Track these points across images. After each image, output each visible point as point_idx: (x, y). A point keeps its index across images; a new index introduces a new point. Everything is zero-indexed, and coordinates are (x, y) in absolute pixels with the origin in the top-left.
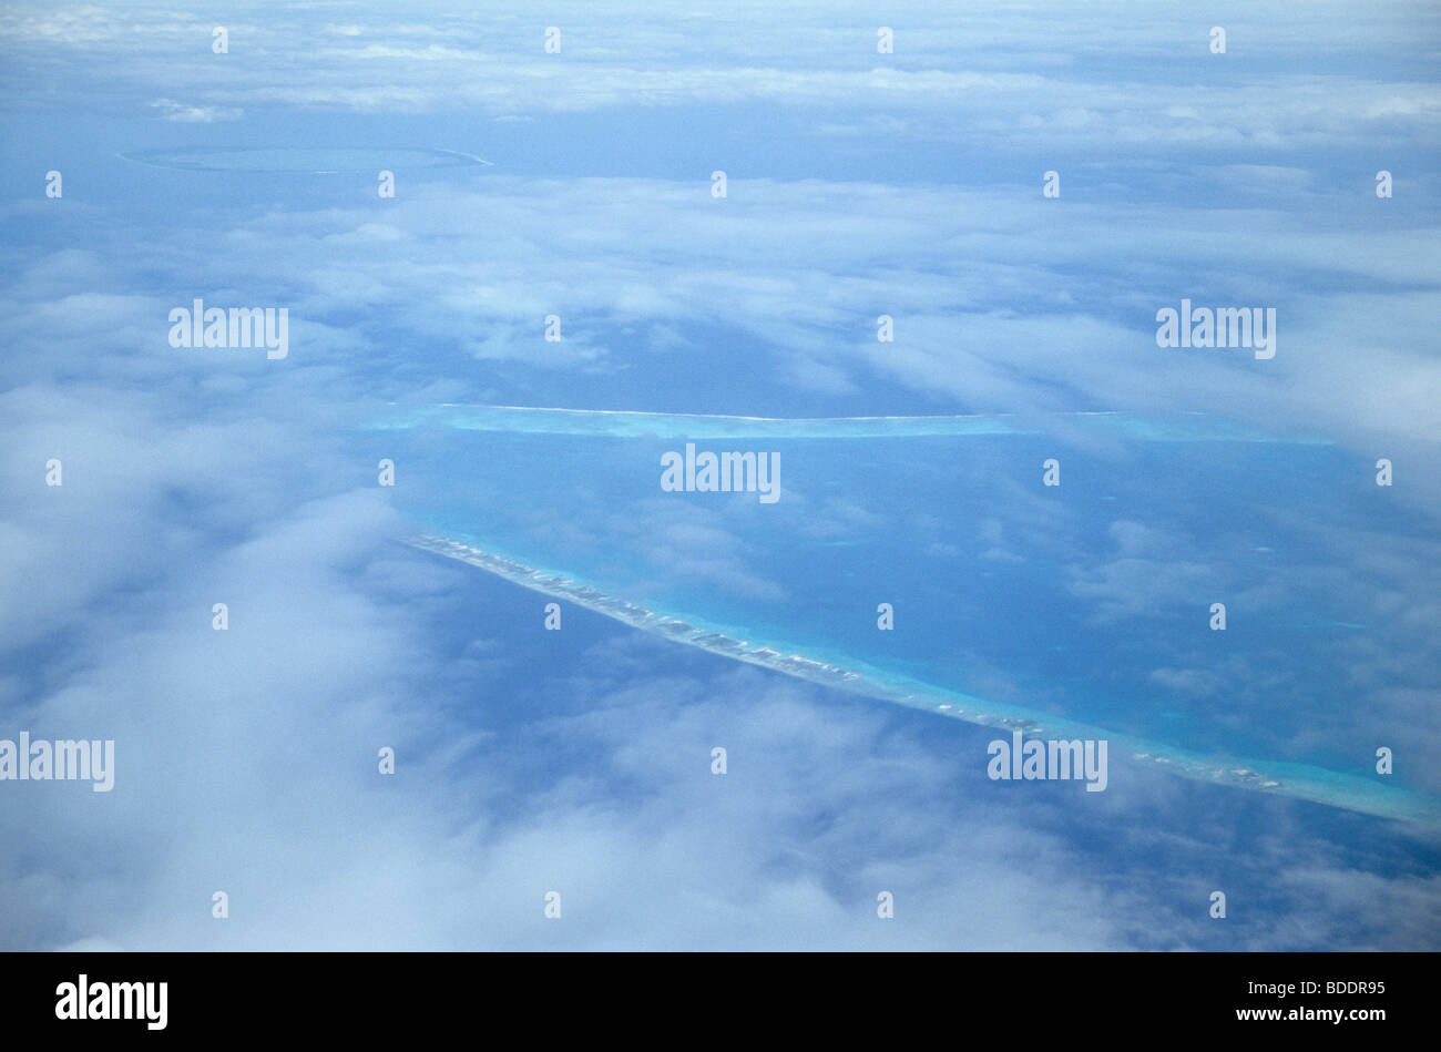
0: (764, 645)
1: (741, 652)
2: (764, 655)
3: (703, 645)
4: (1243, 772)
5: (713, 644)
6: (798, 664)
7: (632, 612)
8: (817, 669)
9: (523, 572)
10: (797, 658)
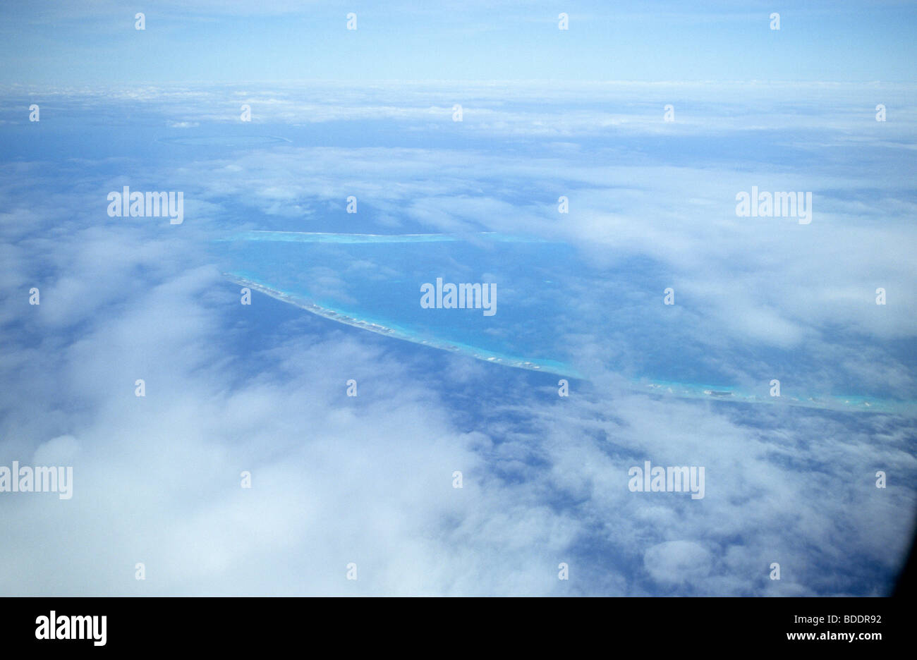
0: (361, 320)
1: (353, 323)
2: (362, 324)
3: (340, 320)
4: (528, 363)
5: (343, 319)
6: (374, 327)
7: (315, 308)
8: (380, 328)
9: (277, 294)
10: (374, 325)
